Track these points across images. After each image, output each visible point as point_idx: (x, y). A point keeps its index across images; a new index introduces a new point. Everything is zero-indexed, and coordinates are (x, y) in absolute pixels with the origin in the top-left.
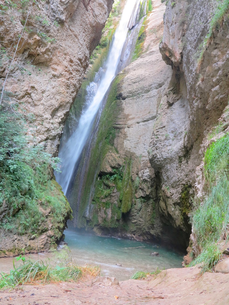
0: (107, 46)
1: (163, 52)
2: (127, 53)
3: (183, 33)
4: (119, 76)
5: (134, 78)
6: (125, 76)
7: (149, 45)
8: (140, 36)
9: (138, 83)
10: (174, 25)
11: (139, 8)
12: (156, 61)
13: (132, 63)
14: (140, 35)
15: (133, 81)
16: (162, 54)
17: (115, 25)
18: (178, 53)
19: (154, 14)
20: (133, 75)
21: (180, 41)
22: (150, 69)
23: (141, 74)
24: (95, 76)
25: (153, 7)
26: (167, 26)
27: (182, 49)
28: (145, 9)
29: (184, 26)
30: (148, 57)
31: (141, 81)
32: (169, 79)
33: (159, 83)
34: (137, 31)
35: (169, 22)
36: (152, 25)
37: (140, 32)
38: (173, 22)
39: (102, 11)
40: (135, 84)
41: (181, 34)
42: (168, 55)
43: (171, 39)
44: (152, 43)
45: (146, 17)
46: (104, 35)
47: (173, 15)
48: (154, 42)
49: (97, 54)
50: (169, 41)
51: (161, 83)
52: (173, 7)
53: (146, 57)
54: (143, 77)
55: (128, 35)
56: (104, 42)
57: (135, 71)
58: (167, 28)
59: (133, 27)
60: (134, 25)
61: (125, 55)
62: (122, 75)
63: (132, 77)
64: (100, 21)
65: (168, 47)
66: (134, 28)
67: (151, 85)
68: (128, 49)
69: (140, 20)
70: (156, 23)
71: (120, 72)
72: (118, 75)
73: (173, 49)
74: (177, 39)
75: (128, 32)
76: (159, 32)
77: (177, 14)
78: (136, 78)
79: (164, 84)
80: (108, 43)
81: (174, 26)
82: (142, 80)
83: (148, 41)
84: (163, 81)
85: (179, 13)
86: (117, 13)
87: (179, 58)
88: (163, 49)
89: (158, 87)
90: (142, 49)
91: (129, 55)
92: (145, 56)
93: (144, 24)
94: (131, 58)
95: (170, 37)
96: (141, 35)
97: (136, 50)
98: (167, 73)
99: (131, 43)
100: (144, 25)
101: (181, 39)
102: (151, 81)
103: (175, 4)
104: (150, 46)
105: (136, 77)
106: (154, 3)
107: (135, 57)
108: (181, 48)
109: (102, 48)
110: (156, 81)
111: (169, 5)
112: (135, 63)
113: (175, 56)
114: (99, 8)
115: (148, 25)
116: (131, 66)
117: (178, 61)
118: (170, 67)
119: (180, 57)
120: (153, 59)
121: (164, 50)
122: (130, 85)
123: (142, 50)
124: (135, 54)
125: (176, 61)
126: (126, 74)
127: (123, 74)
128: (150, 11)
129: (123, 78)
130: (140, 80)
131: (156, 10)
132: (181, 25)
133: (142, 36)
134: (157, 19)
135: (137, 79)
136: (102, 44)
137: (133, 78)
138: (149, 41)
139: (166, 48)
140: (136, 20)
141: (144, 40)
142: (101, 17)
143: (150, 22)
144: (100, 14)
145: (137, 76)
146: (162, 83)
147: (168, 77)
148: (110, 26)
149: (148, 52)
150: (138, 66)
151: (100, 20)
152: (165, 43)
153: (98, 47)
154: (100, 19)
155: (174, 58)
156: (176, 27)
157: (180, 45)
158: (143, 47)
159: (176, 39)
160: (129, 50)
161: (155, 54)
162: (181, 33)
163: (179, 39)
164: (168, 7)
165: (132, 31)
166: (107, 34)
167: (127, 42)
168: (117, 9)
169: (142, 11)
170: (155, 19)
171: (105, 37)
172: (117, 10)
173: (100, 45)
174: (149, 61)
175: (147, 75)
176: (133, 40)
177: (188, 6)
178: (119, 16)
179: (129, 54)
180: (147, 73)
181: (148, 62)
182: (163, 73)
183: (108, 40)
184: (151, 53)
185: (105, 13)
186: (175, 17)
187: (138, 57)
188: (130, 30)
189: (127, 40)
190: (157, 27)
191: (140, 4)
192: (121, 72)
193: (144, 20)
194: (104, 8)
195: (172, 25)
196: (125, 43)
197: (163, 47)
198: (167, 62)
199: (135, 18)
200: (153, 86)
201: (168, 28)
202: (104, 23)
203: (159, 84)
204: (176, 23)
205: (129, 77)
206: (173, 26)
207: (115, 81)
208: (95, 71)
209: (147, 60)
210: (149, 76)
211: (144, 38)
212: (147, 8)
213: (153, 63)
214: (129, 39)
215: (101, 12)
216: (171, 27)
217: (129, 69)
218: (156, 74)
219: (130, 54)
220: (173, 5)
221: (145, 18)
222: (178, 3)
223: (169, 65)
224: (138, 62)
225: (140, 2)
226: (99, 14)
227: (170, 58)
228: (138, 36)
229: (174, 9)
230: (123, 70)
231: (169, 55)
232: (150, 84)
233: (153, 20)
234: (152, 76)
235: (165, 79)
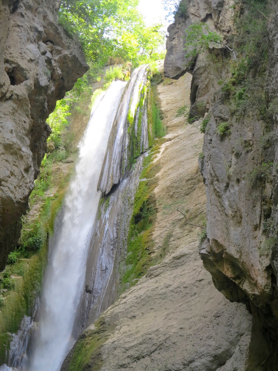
0: (42, 250)
1: (214, 266)
2: (104, 265)
3: (266, 207)
4: (88, 340)
5: (135, 342)
6: (107, 339)
7: (169, 236)
8: (137, 211)
9: (147, 358)
10: (233, 186)
11: (124, 134)
12: (197, 284)
13: (123, 295)
14: (138, 208)
15: (131, 353)
16: (212, 273)
17: (62, 187)
18: (260, 267)
19: (171, 146)
20: (129, 336)
21: (259, 233)
22: (180, 311)
23: (154, 329)
24: (9, 347)
25: (165, 126)
26: (215, 190)
27: (270, 256)
28: (145, 133)
29: (264, 187)
30: (169, 272)
31: (157, 352)
32: (246, 340)
33: (213, 353)
34: (126, 199)
35: (218, 180)
36: (171, 176)
37: (137, 199)
38: (229, 177)
39: (17, 166)
40: (139, 362)
41: (258, 212)
42: (229, 273)
43: (232, 228)
44: (178, 230)
45: (150, 156)
46: (30, 219)
47: (227, 158)
48: (182, 227)
49: (13, 277)
50: (228, 234)
51: (220, 351)
52: (224, 136)
53: (163, 275)
54: (163, 338)
55: (103, 212)
56: (31, 239)
57: (136, 321)
58: (214, 197)
59: (115, 187)
60: (116, 182)
61: (99, 271)
62: (96, 335)
63: (127, 340)
64: (11, 195)
65: (227, 251)
66: (117, 191)
67: (191, 362)
68: (105, 253)
69: (134, 165)
70: (181, 171)
71: (88, 326)
72: (83, 337)
73: (244, 258)
74: (251, 228)
75: (101, 204)
76: (195, 194)
77: (238, 155)
78: (141, 344)
79: (231, 356)
80: (43, 239)
81: (235, 189)
82: (160, 347)
83: (163, 224)
84: (225, 345)
85: (244, 152)
86: (62, 152)
87: (264, 284)
88: (211, 258)
89: (214, 367)
90: (149, 251)
91: (110, 272)
92: (159, 271)
93: (147, 177)
94: (118, 281)
95: (227, 222)
96: (141, 210)
97: (130, 253)
98: (236, 322)
99: (113, 235)
100: (145, 180)
101: (262, 228)
102: (189, 347)
103: (227, 128)
104: (172, 239)
105: (141, 340)
106: (168, 115)
107: (129, 277)
108: (266, 253)
109: (26, 257)
110: (204, 348)
111: (211, 131)
112: (133, 295)
113: (253, 279)
114: (5, 158)
115: (157, 179)
116: (122, 306)
117: (263, 292)
118: (243, 307)
119: (267, 278)
120: (187, 280)
121: (217, 261)
122: (123, 366)
123: (150, 254)
124: (130, 267)
125: (257, 293)
126: (106, 333)
127: (98, 332)
128: (160, 137)
129: (100, 348)
130: (154, 347)
131: (176, 135)
132: (254, 187)
133: (145, 210)
134: (182, 158)
135: (144, 346)
136: (25, 244)
137: (132, 344)
138: (168, 225)
139: (221, 253)
140: (121, 168)
141: (151, 222)
142: (13, 181)
143: (162, 171)
144: (12, 174)
145: (142, 336)
146: (223, 352)
147: (241, 332)
148: (44, 190)
149: (167, 259)
150: (143, 303)
151: (12, 192)
152: (216, 241)
153: (13, 255)
154: (12, 187)
155: (250, 282)
156: (240, 192)
157: (262, 245)
158: (150, 244)
159: (247, 227)
160: (109, 254)
161: (191, 263)
162: (258, 208)
163: (256, 228)
164: (209, 138)
165: (112, 198)
166: (38, 214)
167: (102, 233)
168: (61, 142)
169: (135, 140)
170: (175, 161)
171: (32, 224)
172: (64, 144)
173: (18, 248)
174: (175, 285)
175: (174, 330)
176: (118, 225)
177: (267, 137)
178: (70, 159)
179: (111, 267)
180: (174, 323)
181: (170, 288)
182: (223, 320)
183: (42, 231)
184: (178, 261)
185: (27, 170)
186: (233, 163)
187: (140, 275)
188: (105, 196)
189: (99, 227)
190: (184, 183)
191: (127, 123)
192: (92, 327)
193: (144, 165)
194: (22, 157)
195: (227, 186)
196: (96, 235)
197: (211, 252)
198: (231, 293)
199: (118, 161)
200: (196, 363)
201: (219, 197)
202: (26, 198)
203: (216, 357)
204: (238, 181)
205: (119, 340)
206: (232, 191)
207: (75, 358)
208: (10, 331)
209: (168, 283)
210: (182, 332)
211: (151, 217)
212: (150, 130)
213: (188, 290)
214: (105, 224)
215: (15, 168)
216: (228, 193)
217: (115, 317)
218: (200, 325)
219: (115, 268)
220: (224, 132)
221: (148, 160)
222: (235, 125)
223: (238, 301)
224: (142, 292)
225: (127, 116)
226: (8, 173)
227: (237, 282)
228: (131, 212)
229: (226, 141)
230: (97, 320)
231: (234, 273)
232: (188, 358)
233: (172, 164)
234: (189, 332)
235: (232, 338)
